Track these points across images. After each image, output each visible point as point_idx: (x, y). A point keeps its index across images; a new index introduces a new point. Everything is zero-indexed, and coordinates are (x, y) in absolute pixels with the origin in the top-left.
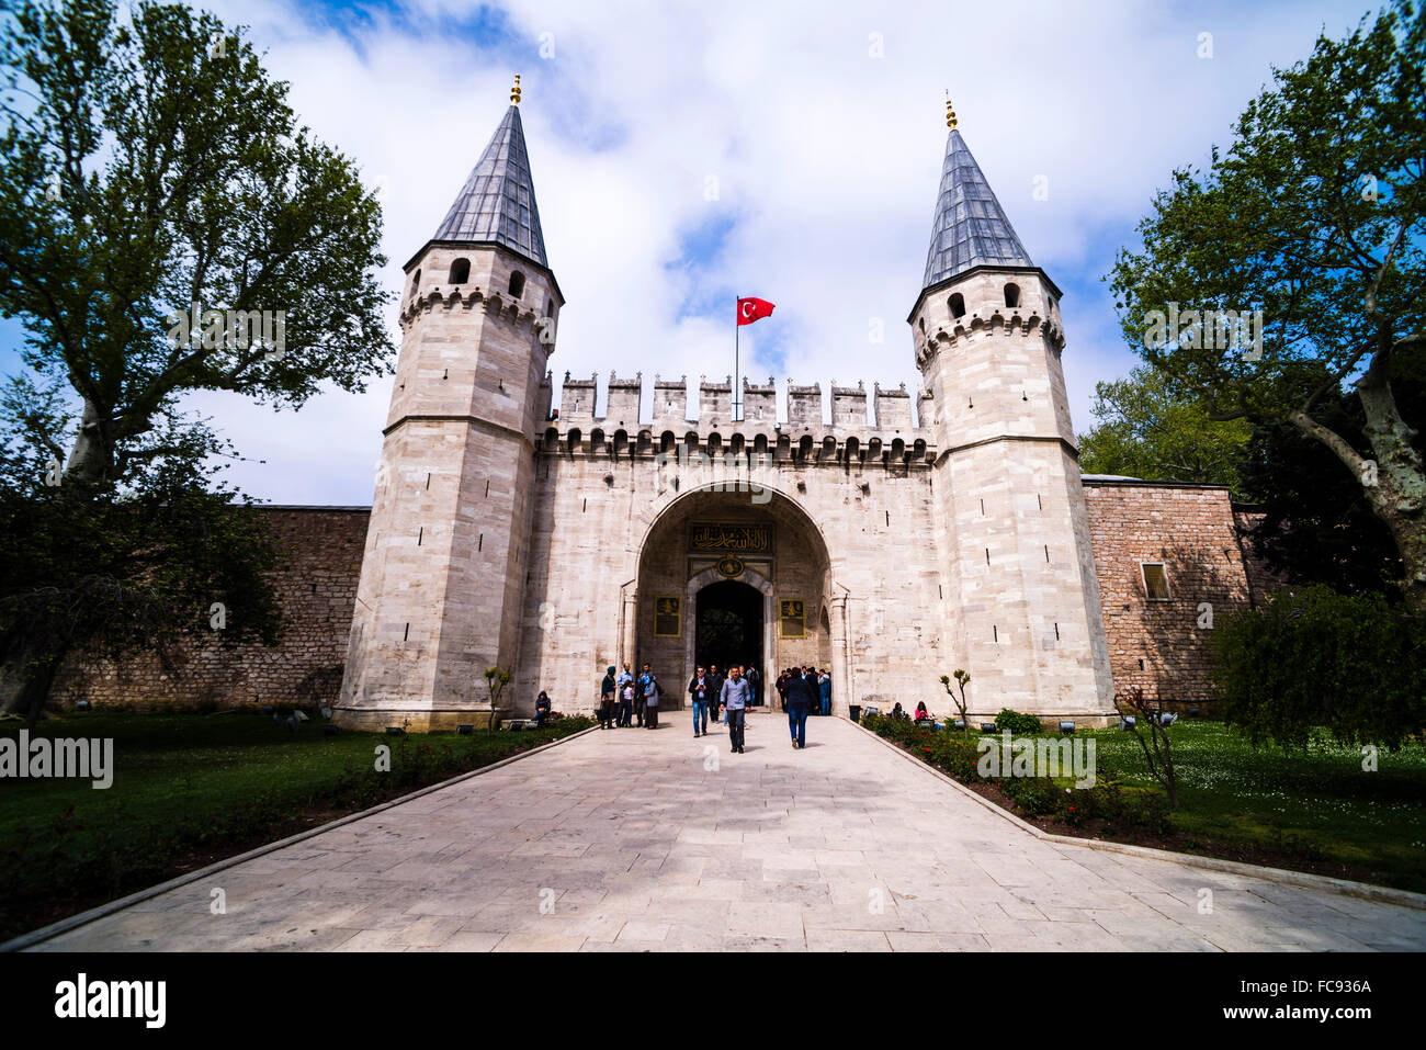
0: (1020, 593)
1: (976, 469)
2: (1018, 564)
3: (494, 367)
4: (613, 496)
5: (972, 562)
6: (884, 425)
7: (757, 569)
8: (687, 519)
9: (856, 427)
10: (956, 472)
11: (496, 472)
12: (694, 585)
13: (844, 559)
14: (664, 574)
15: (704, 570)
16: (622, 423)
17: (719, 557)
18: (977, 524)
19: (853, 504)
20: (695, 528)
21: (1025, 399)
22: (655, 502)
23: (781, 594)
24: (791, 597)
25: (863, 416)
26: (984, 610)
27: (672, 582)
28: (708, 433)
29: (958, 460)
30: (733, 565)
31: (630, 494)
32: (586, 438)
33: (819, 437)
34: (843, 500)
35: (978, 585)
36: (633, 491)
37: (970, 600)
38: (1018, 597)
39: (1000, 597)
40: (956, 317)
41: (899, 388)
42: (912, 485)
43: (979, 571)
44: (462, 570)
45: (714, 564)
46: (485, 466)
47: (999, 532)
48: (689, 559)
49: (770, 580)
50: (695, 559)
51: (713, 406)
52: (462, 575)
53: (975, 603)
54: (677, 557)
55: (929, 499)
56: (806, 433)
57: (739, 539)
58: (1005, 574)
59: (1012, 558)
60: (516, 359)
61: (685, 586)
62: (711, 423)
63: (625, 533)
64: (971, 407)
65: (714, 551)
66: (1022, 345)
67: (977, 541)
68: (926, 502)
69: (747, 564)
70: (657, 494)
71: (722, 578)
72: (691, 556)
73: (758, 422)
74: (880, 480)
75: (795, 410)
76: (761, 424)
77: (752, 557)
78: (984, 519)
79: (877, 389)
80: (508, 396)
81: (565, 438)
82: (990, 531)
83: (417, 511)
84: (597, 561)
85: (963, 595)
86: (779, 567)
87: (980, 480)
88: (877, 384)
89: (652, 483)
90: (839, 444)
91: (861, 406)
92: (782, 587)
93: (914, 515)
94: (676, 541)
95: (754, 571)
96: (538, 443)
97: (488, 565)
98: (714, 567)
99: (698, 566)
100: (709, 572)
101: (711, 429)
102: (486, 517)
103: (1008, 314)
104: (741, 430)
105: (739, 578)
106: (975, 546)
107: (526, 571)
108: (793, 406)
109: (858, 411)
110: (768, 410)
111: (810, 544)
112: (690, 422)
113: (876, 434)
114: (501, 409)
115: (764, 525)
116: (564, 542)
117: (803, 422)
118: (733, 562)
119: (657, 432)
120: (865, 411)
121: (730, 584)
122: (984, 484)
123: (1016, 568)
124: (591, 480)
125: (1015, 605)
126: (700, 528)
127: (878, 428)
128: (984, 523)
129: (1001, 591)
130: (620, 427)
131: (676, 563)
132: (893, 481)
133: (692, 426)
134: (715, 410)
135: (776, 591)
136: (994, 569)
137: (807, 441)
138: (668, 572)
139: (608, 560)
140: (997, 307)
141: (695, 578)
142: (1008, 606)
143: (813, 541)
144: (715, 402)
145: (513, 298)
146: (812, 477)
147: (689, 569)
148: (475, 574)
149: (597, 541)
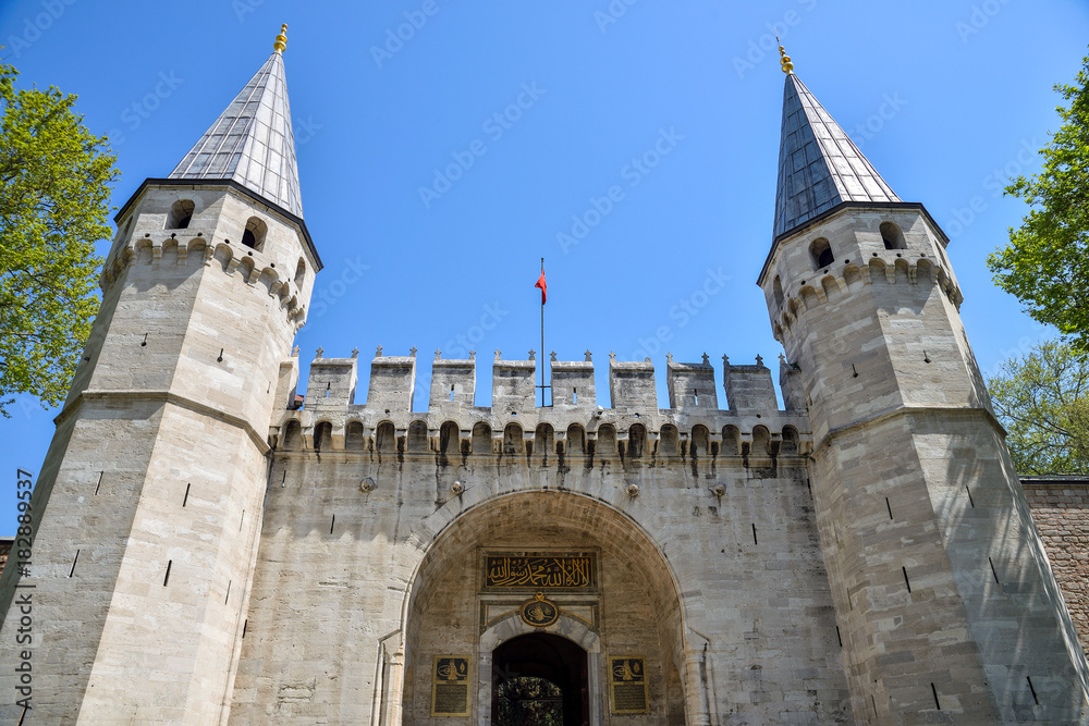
0: (964, 631)
1: (871, 456)
2: (954, 586)
3: (214, 333)
4: (374, 512)
5: (884, 587)
6: (740, 409)
7: (577, 614)
8: (478, 547)
9: (702, 412)
10: (845, 463)
11: (202, 472)
12: (491, 639)
13: (698, 593)
14: (447, 623)
15: (502, 618)
16: (387, 411)
17: (522, 598)
18: (884, 532)
19: (707, 516)
20: (490, 560)
21: (927, 361)
22: (431, 519)
23: (611, 650)
24: (626, 653)
25: (712, 397)
26: (913, 659)
27: (458, 636)
28: (505, 423)
29: (845, 447)
30: (543, 610)
31: (396, 508)
32: (339, 433)
33: (655, 425)
34: (692, 509)
35: (897, 621)
36: (401, 504)
37: (888, 646)
38: (961, 636)
39: (934, 637)
40: (822, 266)
41: (755, 362)
42: (785, 485)
43: (897, 602)
44: (132, 615)
45: (517, 608)
46: (185, 463)
47: (918, 541)
48: (482, 602)
49: (595, 629)
50: (491, 603)
51: (510, 388)
52: (131, 621)
53: (898, 649)
54: (466, 600)
55: (808, 505)
56: (636, 420)
57: (551, 573)
58: (939, 603)
59: (944, 578)
60: (245, 325)
61: (477, 642)
62: (508, 409)
63: (387, 562)
64: (856, 375)
65: (517, 589)
66: (913, 295)
67: (886, 558)
68: (806, 510)
69: (562, 608)
70: (435, 507)
71: (528, 628)
72: (485, 598)
73: (573, 407)
74: (740, 481)
75: (620, 391)
76: (575, 410)
77: (570, 598)
78: (893, 525)
79: (726, 364)
80: (230, 371)
81: (310, 432)
82: (904, 540)
83: (76, 525)
84: (347, 603)
85: (875, 637)
86: (608, 612)
87: (880, 470)
88: (725, 358)
89: (427, 493)
90: (682, 434)
91: (707, 384)
92: (612, 640)
93: (790, 528)
94: (464, 578)
95: (573, 617)
96: (273, 439)
97: (178, 606)
98: (517, 613)
99: (493, 613)
100: (510, 620)
101: (507, 418)
102: (180, 535)
103: (889, 258)
104: (548, 418)
105: (552, 629)
106: (885, 565)
107: (244, 617)
108: (617, 387)
109: (704, 391)
110: (585, 392)
111: (649, 576)
112: (480, 409)
113: (730, 420)
114: (218, 387)
115: (585, 554)
116: (300, 576)
117: (632, 406)
118: (543, 606)
119: (435, 423)
120: (713, 391)
121: (539, 637)
122: (887, 476)
123: (952, 594)
124: (343, 489)
125: (960, 648)
126: (496, 559)
127: (732, 411)
128: (894, 530)
129: (934, 628)
130: (384, 417)
131: (464, 608)
132: (758, 483)
133: (482, 414)
134: (514, 392)
135: (605, 645)
136: (918, 596)
137: (638, 431)
138: (453, 621)
139: (362, 601)
140: (875, 249)
141: (492, 629)
142: (948, 650)
143: (652, 570)
144: (513, 383)
145: (248, 249)
146: (647, 480)
147: (482, 617)
148: (153, 620)
149: (347, 574)
